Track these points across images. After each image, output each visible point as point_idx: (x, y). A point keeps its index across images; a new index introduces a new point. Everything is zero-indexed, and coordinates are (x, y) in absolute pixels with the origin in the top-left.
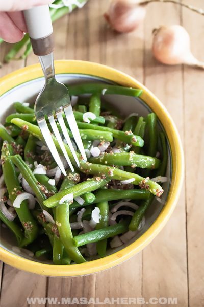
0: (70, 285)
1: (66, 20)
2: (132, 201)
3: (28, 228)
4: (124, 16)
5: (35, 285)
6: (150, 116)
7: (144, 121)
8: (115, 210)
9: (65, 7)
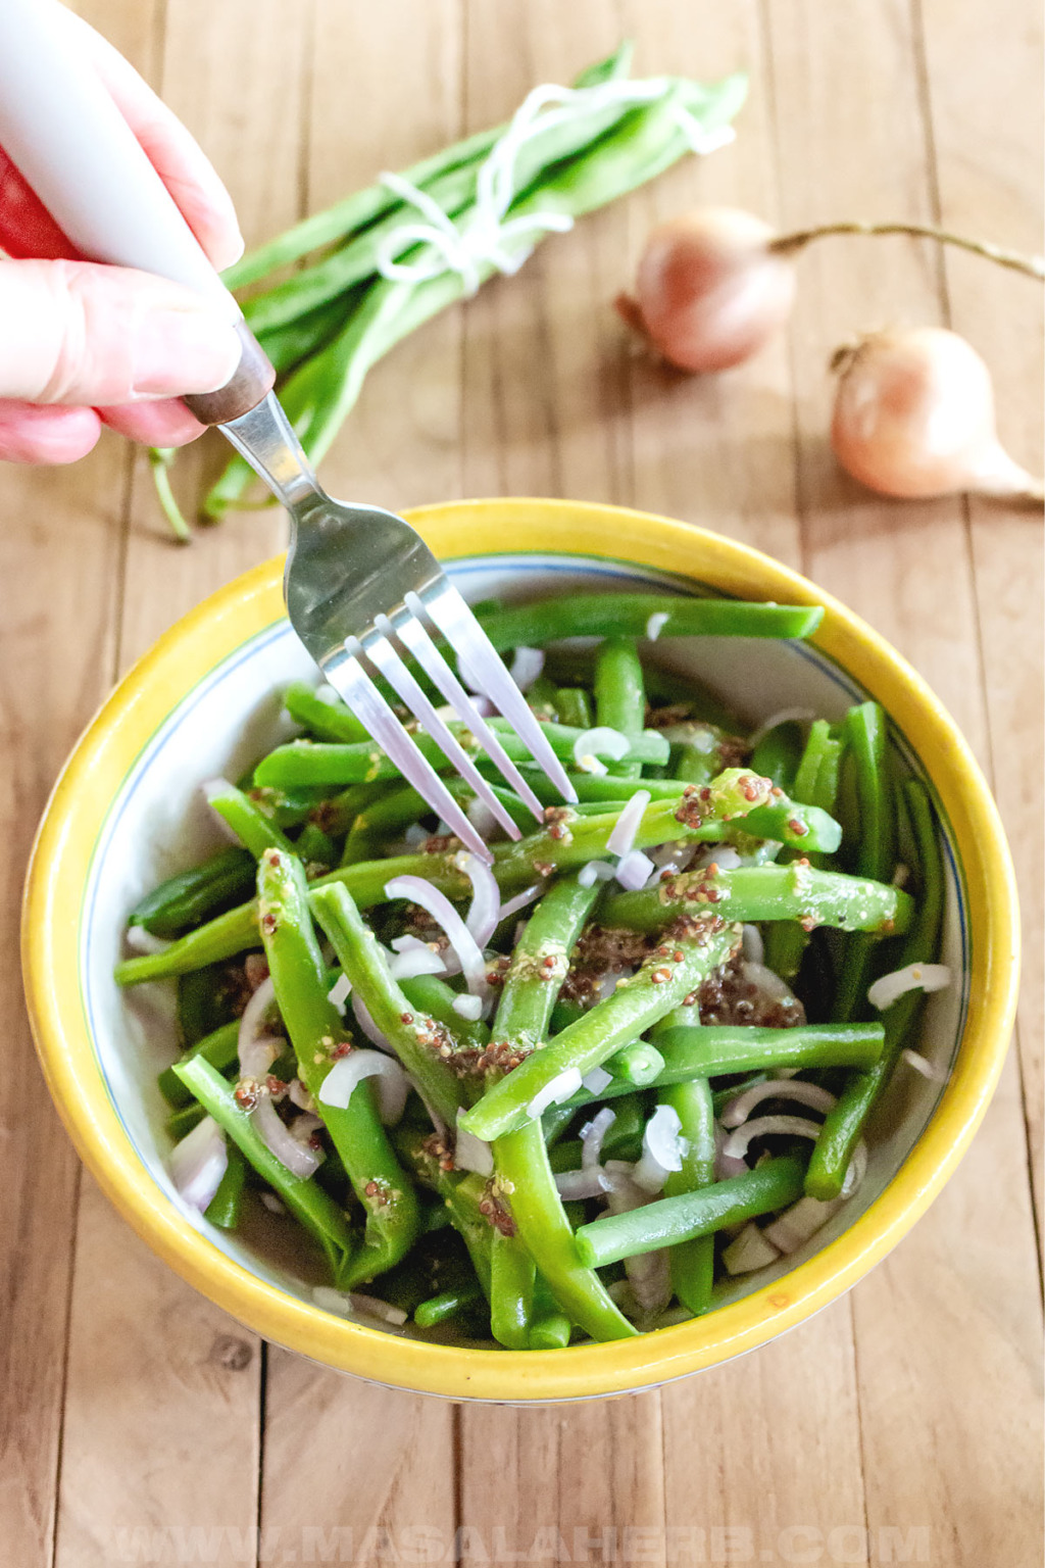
0: (553, 1447)
1: (453, 329)
2: (807, 1073)
3: (381, 1204)
4: (705, 304)
5: (407, 1455)
6: (861, 715)
7: (833, 736)
8: (739, 1115)
9: (448, 274)
